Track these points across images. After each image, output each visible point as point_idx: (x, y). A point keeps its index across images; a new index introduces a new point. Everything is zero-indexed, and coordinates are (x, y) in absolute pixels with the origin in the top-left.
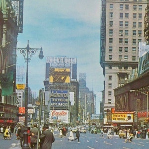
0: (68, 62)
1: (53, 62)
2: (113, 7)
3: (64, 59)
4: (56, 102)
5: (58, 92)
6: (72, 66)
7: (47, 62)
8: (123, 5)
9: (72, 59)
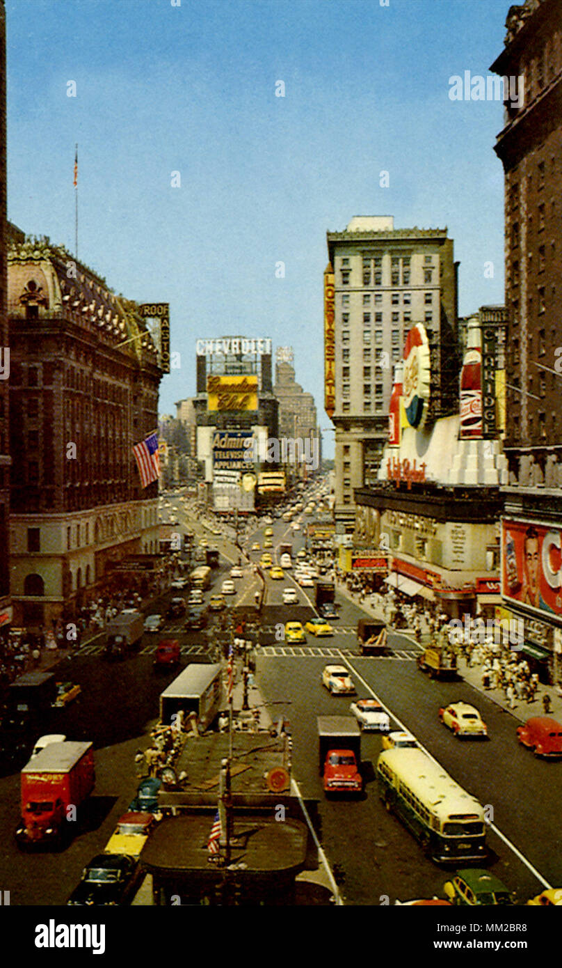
0: (250, 351)
1: (214, 352)
2: (348, 302)
3: (240, 344)
4: (226, 460)
5: (231, 435)
6: (259, 359)
7: (201, 353)
8: (369, 296)
9: (259, 344)
